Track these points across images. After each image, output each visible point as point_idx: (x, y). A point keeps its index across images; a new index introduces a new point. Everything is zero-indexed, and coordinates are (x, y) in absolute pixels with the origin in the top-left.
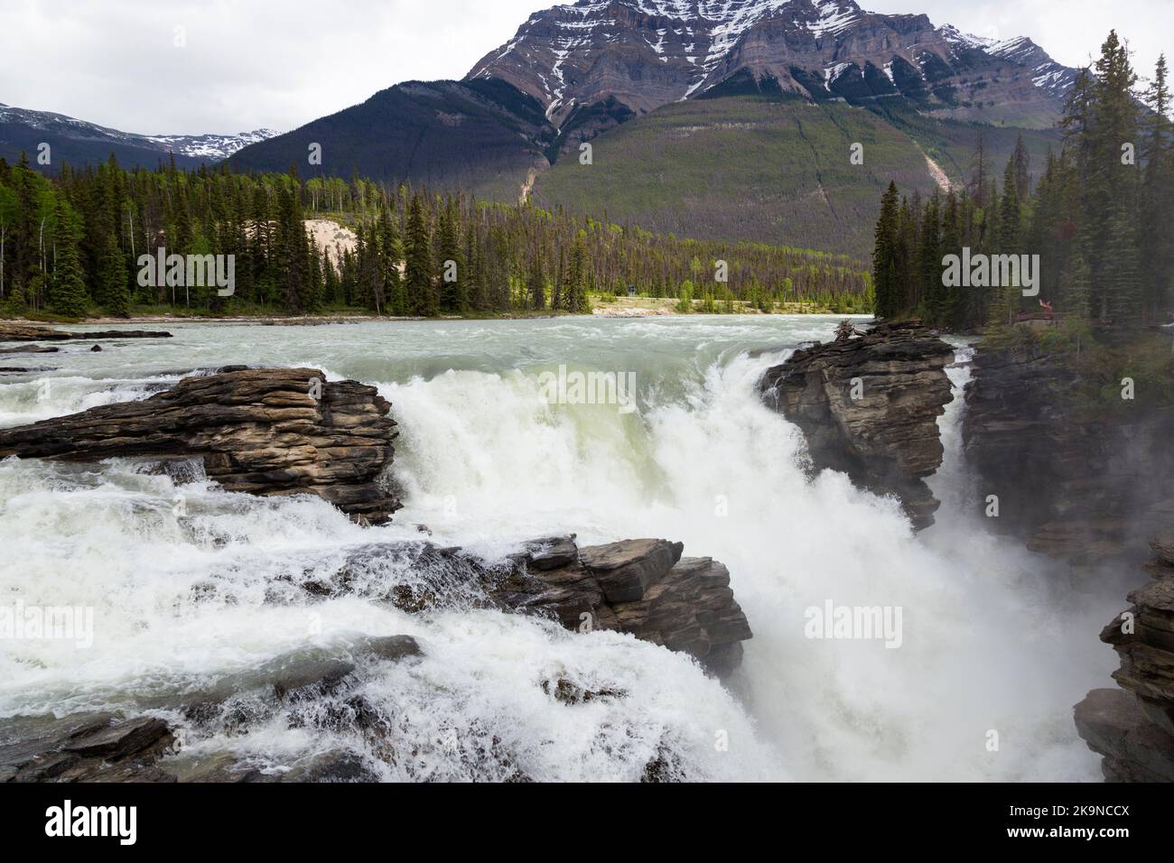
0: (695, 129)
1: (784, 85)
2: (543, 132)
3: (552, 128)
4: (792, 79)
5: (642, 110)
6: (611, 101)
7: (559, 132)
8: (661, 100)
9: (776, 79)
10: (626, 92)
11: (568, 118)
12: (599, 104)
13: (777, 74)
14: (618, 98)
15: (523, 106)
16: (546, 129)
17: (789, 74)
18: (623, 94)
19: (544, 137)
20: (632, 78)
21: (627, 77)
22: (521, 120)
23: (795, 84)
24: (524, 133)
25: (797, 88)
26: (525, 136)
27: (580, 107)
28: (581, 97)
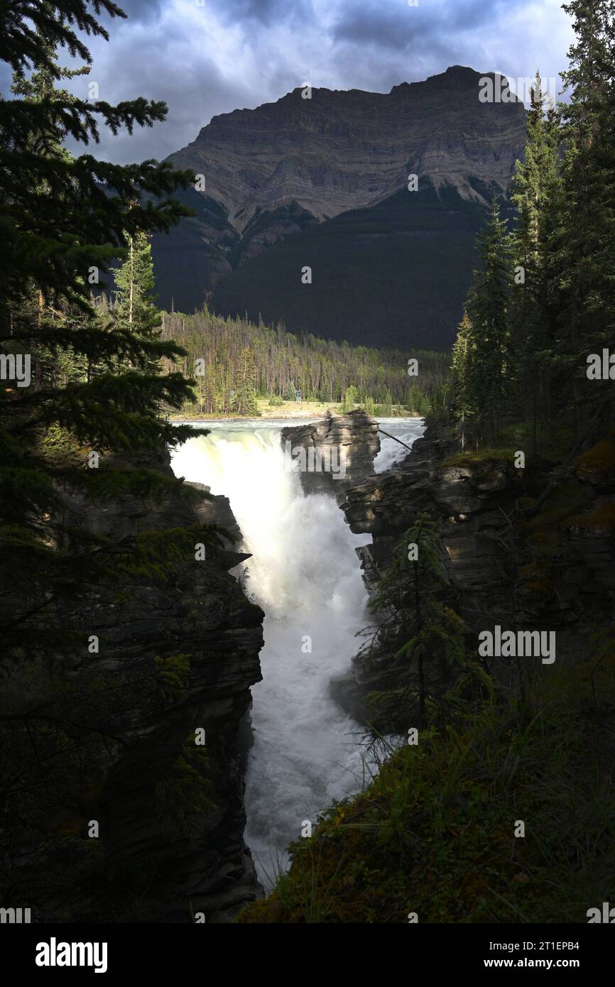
0: (376, 236)
1: (463, 193)
2: (226, 236)
3: (234, 233)
4: (471, 188)
5: (324, 216)
6: (294, 206)
7: (242, 236)
8: (344, 206)
9: (456, 188)
10: (309, 197)
11: (251, 222)
12: (281, 210)
13: (457, 183)
14: (299, 203)
15: (205, 210)
16: (228, 233)
17: (468, 183)
18: (306, 200)
19: (226, 241)
20: (314, 184)
21: (310, 184)
22: (203, 224)
23: (474, 193)
24: (206, 237)
25: (476, 198)
26: (206, 241)
27: (262, 212)
28: (264, 202)
